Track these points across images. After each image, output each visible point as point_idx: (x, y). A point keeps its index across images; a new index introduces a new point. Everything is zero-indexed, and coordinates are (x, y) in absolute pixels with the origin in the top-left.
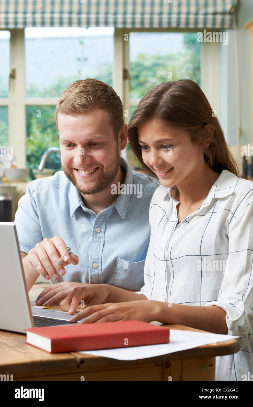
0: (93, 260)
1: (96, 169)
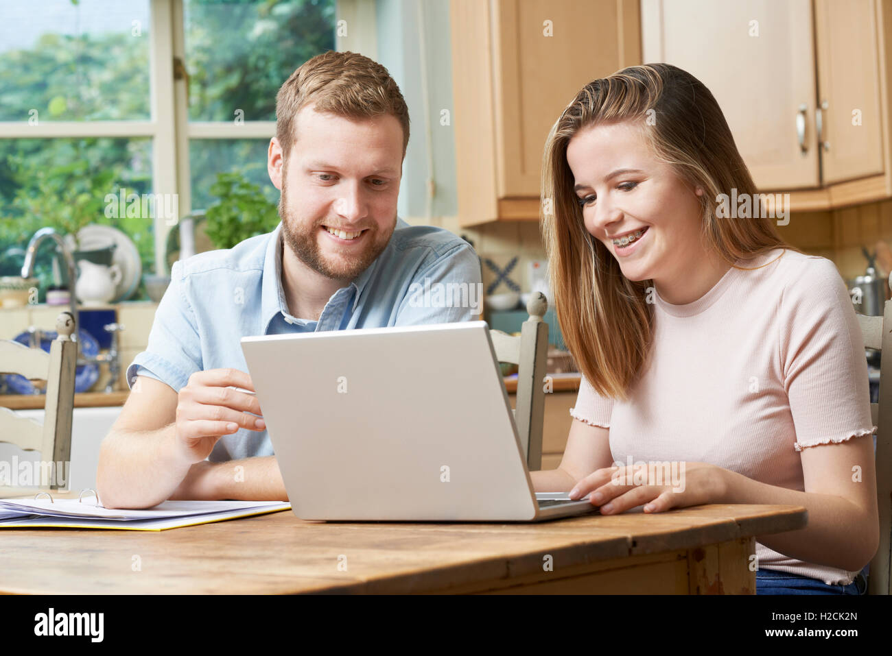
1: (363, 232)
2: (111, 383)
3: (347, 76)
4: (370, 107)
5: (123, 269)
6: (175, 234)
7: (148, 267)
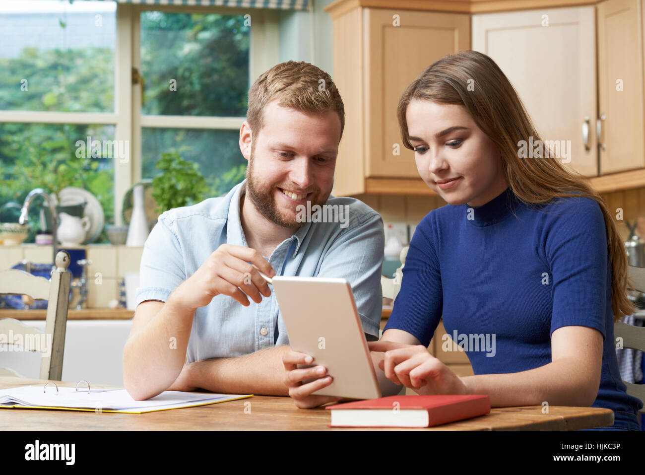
0: (262, 324)
1: (308, 195)
2: (81, 303)
3: (303, 81)
4: (320, 105)
5: (91, 220)
6: (129, 197)
7: (109, 219)
